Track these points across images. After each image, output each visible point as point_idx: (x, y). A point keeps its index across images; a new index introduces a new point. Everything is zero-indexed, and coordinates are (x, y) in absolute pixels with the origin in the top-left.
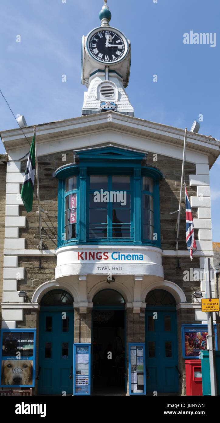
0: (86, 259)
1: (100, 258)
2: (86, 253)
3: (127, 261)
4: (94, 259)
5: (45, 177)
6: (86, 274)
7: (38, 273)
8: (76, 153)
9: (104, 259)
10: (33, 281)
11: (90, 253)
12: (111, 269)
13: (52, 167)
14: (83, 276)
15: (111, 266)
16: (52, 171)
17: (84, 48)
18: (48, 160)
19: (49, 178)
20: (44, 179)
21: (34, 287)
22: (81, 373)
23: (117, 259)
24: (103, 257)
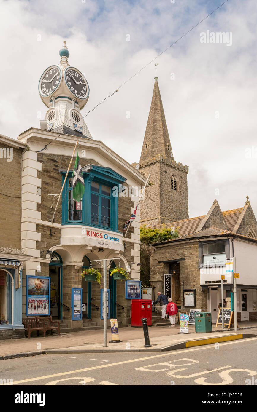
0: (91, 236)
1: (98, 236)
2: (91, 232)
3: (111, 241)
4: (95, 236)
5: (53, 171)
6: (92, 246)
7: (49, 238)
8: (92, 166)
9: (101, 237)
10: (46, 243)
11: (93, 232)
12: (105, 244)
13: (59, 164)
14: (90, 246)
15: (105, 243)
16: (58, 167)
17: (63, 78)
18: (56, 158)
19: (56, 172)
20: (53, 172)
21: (46, 248)
22: (76, 306)
23: (107, 239)
24: (100, 236)
